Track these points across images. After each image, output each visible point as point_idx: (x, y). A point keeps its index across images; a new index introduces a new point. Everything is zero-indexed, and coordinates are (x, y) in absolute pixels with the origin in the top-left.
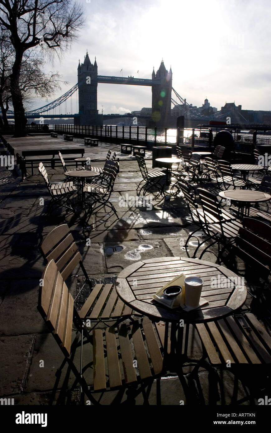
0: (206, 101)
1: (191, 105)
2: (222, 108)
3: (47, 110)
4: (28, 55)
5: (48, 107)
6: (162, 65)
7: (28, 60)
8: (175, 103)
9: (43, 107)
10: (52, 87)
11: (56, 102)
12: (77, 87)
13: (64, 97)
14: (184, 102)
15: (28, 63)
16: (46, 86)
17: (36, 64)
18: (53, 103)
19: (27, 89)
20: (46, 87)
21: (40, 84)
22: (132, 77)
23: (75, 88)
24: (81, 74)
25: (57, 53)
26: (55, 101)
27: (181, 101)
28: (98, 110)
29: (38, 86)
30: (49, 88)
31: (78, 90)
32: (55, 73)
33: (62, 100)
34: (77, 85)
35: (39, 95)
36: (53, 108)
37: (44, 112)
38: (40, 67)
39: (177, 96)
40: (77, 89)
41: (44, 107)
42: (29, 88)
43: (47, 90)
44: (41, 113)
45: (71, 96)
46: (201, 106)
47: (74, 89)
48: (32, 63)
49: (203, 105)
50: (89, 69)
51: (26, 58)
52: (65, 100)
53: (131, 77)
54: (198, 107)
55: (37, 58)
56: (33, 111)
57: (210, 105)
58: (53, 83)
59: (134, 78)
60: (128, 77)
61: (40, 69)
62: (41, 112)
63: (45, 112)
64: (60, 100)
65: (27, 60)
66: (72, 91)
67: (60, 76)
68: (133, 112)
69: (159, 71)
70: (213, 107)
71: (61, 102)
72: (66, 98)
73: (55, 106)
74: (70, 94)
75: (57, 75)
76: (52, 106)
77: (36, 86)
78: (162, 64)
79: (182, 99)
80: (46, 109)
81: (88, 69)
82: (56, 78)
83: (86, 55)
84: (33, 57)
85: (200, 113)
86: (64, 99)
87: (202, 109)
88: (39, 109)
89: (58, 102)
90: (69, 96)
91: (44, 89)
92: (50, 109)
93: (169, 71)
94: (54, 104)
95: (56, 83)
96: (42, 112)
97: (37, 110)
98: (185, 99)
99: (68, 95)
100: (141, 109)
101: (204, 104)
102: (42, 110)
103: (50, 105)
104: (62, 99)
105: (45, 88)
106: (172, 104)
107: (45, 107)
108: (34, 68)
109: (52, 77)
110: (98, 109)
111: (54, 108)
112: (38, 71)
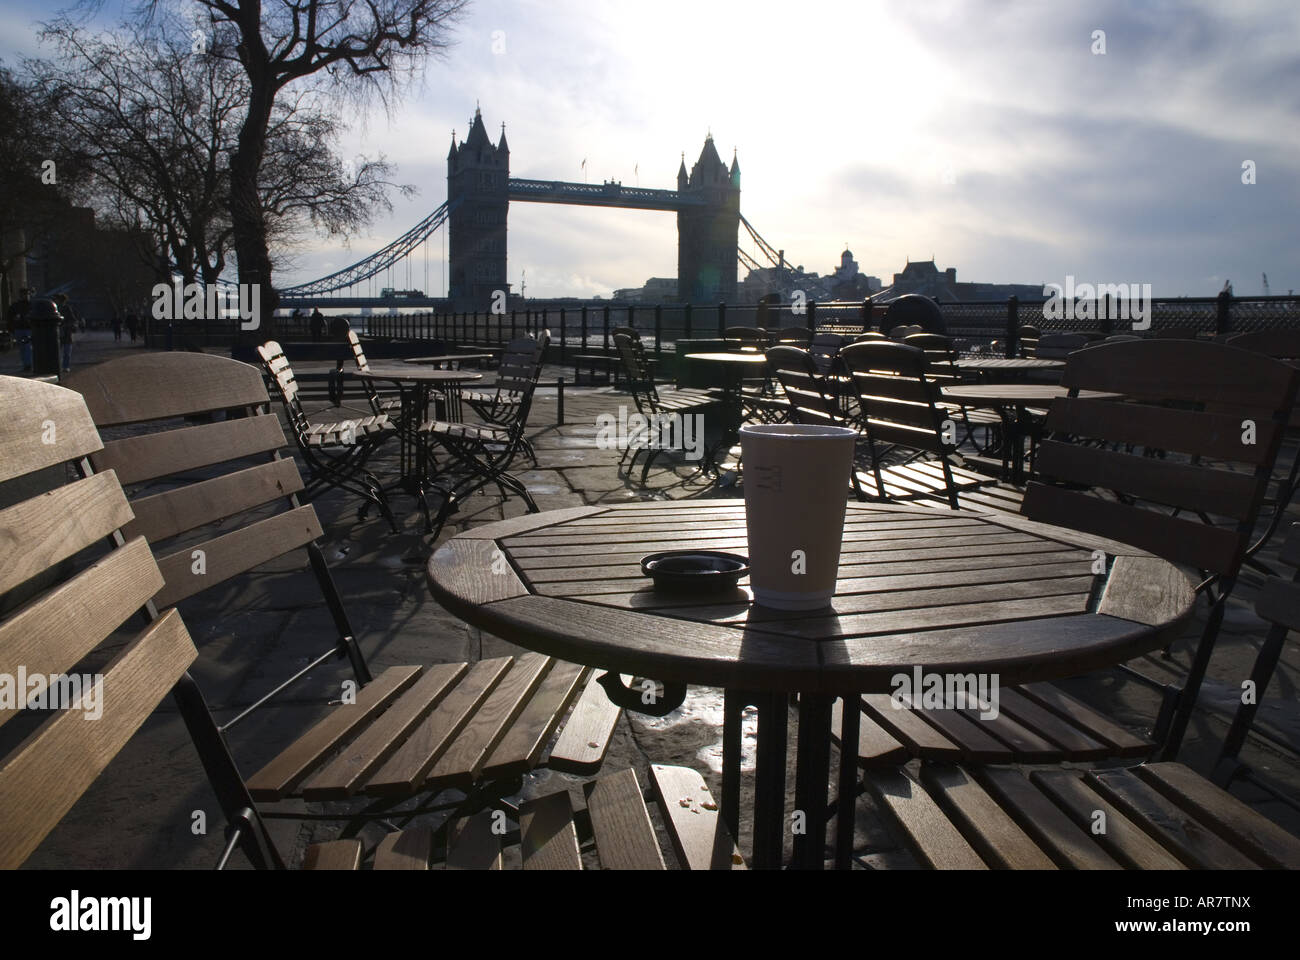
0: (847, 255)
1: (801, 268)
2: (897, 277)
3: (350, 284)
4: (292, 104)
5: (354, 274)
6: (709, 150)
7: (292, 118)
8: (750, 264)
9: (336, 275)
10: (363, 202)
11: (378, 259)
12: (446, 214)
13: (403, 242)
14: (777, 260)
15: (293, 128)
16: (345, 199)
17: (315, 133)
18: (368, 261)
19: (285, 209)
20: (344, 202)
21: (326, 191)
22: (617, 183)
23: (439, 215)
24: (457, 173)
25: (380, 90)
26: (375, 256)
27: (769, 257)
28: (510, 285)
29: (319, 199)
30: (353, 205)
31: (447, 221)
32: (374, 159)
33: (398, 252)
34: (444, 206)
35: (322, 228)
36: (369, 277)
37: (340, 287)
38: (329, 142)
39: (756, 241)
40: (443, 220)
41: (339, 273)
42: (291, 206)
43: (348, 211)
44: (331, 291)
45: (424, 239)
46: (831, 272)
47: (435, 218)
48: (305, 128)
49: (837, 269)
50: (482, 159)
51: (287, 114)
52: (406, 254)
53: (613, 183)
54: (821, 276)
55: (318, 114)
56: (306, 285)
57: (857, 268)
58: (367, 191)
59: (623, 185)
60: (603, 184)
61: (328, 147)
62: (329, 288)
63: (342, 289)
64: (391, 254)
65: (288, 120)
66: (430, 224)
67: (391, 170)
68: (619, 291)
69: (698, 168)
70: (867, 275)
71: (393, 258)
72: (409, 247)
73: (375, 270)
74: (422, 235)
75: (382, 166)
76: (367, 271)
77: (314, 197)
78: (709, 145)
79: (771, 249)
80: (348, 281)
81: (479, 159)
82: (378, 175)
83: (474, 116)
84: (306, 111)
85: (827, 291)
86: (405, 251)
87: (835, 282)
88: (323, 279)
89: (386, 259)
90: (419, 240)
91: (339, 211)
92: (358, 280)
93: (729, 166)
94: (373, 265)
95: (377, 189)
96: (335, 289)
97: (318, 282)
98: (782, 252)
99: (416, 238)
100: (645, 283)
101: (839, 265)
102: (335, 282)
103: (360, 268)
104: (396, 249)
105: (342, 204)
106: (740, 265)
107: (342, 272)
108: (310, 143)
109: (363, 170)
110: (508, 282)
111: (373, 278)
112: (322, 152)
